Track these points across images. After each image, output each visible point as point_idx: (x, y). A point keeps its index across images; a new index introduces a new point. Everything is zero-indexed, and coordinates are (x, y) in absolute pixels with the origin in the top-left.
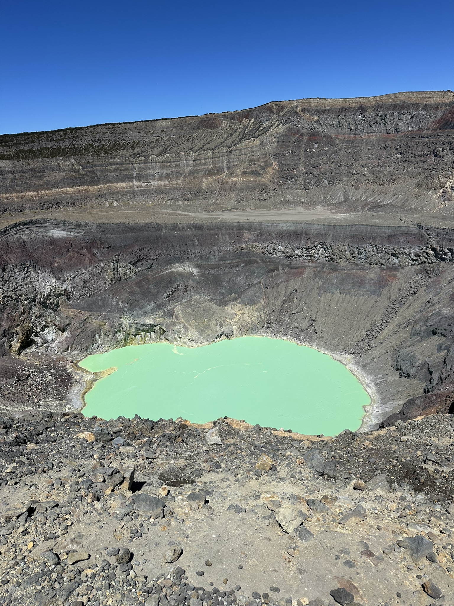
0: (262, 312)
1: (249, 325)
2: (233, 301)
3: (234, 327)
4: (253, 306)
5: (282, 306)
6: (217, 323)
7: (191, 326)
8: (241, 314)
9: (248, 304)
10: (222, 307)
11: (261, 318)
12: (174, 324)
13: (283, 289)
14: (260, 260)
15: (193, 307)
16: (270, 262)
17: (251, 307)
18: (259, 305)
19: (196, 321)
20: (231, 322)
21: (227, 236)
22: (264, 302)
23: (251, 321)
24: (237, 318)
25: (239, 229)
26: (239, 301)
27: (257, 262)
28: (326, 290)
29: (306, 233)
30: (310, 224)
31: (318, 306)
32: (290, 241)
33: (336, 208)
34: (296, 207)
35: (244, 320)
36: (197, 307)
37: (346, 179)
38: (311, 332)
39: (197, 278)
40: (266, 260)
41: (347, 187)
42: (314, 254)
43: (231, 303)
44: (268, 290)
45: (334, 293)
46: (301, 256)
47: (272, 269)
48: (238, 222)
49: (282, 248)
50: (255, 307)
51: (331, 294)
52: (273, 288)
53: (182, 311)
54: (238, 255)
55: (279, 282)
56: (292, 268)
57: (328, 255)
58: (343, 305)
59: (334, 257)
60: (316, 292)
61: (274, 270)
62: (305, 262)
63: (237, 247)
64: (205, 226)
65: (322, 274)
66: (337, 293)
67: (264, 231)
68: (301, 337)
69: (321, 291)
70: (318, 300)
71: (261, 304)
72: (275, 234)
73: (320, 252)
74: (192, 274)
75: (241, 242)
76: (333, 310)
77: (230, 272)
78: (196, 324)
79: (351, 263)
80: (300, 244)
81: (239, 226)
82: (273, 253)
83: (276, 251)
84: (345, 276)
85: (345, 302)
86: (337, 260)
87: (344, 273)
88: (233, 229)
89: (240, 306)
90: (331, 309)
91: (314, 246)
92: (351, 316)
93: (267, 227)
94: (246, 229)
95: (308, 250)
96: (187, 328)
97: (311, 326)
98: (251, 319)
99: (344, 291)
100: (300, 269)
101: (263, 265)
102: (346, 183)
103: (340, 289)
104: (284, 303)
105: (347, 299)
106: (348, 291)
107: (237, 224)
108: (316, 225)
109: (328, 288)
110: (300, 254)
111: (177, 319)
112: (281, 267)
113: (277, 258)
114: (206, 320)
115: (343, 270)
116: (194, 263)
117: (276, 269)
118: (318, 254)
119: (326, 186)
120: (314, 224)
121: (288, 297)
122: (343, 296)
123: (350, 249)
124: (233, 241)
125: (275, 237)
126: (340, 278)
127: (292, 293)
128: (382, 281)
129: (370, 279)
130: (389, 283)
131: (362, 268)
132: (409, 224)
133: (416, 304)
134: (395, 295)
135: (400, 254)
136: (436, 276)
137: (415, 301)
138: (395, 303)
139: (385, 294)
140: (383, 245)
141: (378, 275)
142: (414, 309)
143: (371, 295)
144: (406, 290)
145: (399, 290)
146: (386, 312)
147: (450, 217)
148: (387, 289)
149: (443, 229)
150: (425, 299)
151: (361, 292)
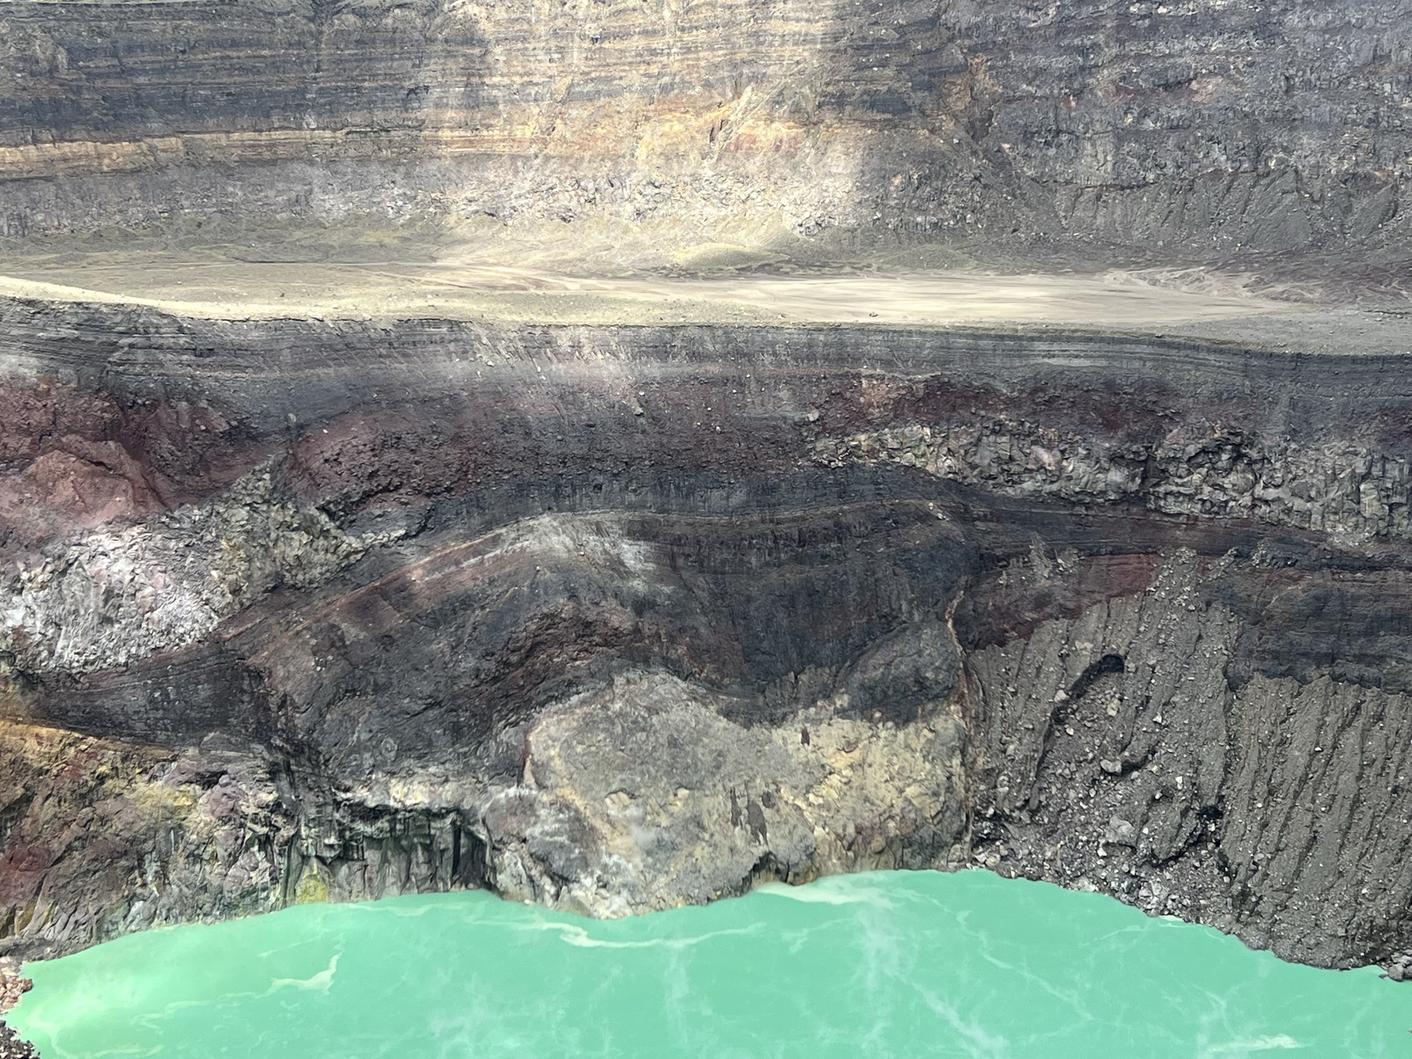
0: (956, 761)
1: (891, 824)
2: (814, 703)
3: (819, 831)
4: (911, 728)
5: (1048, 736)
6: (736, 813)
7: (611, 823)
8: (851, 766)
9: (884, 720)
10: (756, 729)
11: (950, 789)
12: (525, 807)
13: (1053, 651)
14: (944, 508)
15: (619, 729)
16: (984, 519)
17: (901, 735)
18: (939, 723)
19: (632, 796)
20: (803, 806)
21: (784, 394)
22: (965, 711)
23: (899, 803)
24: (830, 789)
25: (840, 360)
26: (842, 701)
27: (925, 518)
28: (1268, 664)
29: (1162, 390)
30: (1178, 347)
31: (1231, 740)
32: (1082, 421)
33: (1280, 275)
34: (1088, 265)
35: (867, 800)
36: (637, 726)
37: (1314, 144)
38: (1203, 864)
39: (638, 585)
40: (967, 510)
41: (1318, 184)
42: (1199, 489)
43: (801, 714)
44: (979, 657)
45: (1304, 681)
46: (1138, 498)
47: (999, 552)
48: (837, 328)
49: (1046, 457)
50: (917, 735)
51: (1289, 684)
52: (1002, 644)
53: (568, 744)
54: (837, 483)
55: (1029, 616)
56: (1093, 554)
57: (1272, 493)
58: (1351, 738)
59: (1298, 504)
60: (1218, 671)
61: (1007, 557)
62: (1156, 526)
63: (831, 443)
64: (678, 343)
65: (1242, 586)
66: (1319, 680)
67: (958, 372)
68: (1155, 890)
69: (1241, 668)
70: (1227, 708)
71: (950, 721)
72: (1012, 387)
73: (1233, 477)
74: (616, 565)
75: (849, 422)
76: (1302, 761)
77: (798, 559)
78: (634, 812)
79: (1381, 538)
80: (1132, 438)
81: (842, 344)
82: (1001, 479)
83: (1014, 468)
84: (1356, 598)
85: (1359, 723)
86: (1316, 517)
87: (1351, 584)
88: (811, 358)
89: (844, 727)
90: (1297, 754)
91: (1204, 451)
92: (1395, 791)
93: (974, 354)
94: (874, 360)
95: (1172, 469)
96: (593, 829)
97: (1198, 841)
98: (901, 791)
99: (1354, 670)
100: (1132, 559)
101: (957, 531)
102: (1312, 161)
103: (1332, 658)
104: (1058, 717)
105: (1370, 708)
106: (1372, 672)
107: (832, 338)
108: (1209, 350)
109: (1276, 656)
110: (1133, 487)
111: (541, 786)
112: (1037, 546)
113: (1022, 501)
114: (683, 792)
115: (1343, 567)
116: (627, 515)
117: (1016, 555)
118: (1222, 488)
119: (1218, 174)
120: (1196, 348)
121: (1078, 690)
122: (1349, 696)
123: (1376, 471)
124: (813, 415)
125: (1012, 404)
126: (1334, 605)
127: (1100, 671)
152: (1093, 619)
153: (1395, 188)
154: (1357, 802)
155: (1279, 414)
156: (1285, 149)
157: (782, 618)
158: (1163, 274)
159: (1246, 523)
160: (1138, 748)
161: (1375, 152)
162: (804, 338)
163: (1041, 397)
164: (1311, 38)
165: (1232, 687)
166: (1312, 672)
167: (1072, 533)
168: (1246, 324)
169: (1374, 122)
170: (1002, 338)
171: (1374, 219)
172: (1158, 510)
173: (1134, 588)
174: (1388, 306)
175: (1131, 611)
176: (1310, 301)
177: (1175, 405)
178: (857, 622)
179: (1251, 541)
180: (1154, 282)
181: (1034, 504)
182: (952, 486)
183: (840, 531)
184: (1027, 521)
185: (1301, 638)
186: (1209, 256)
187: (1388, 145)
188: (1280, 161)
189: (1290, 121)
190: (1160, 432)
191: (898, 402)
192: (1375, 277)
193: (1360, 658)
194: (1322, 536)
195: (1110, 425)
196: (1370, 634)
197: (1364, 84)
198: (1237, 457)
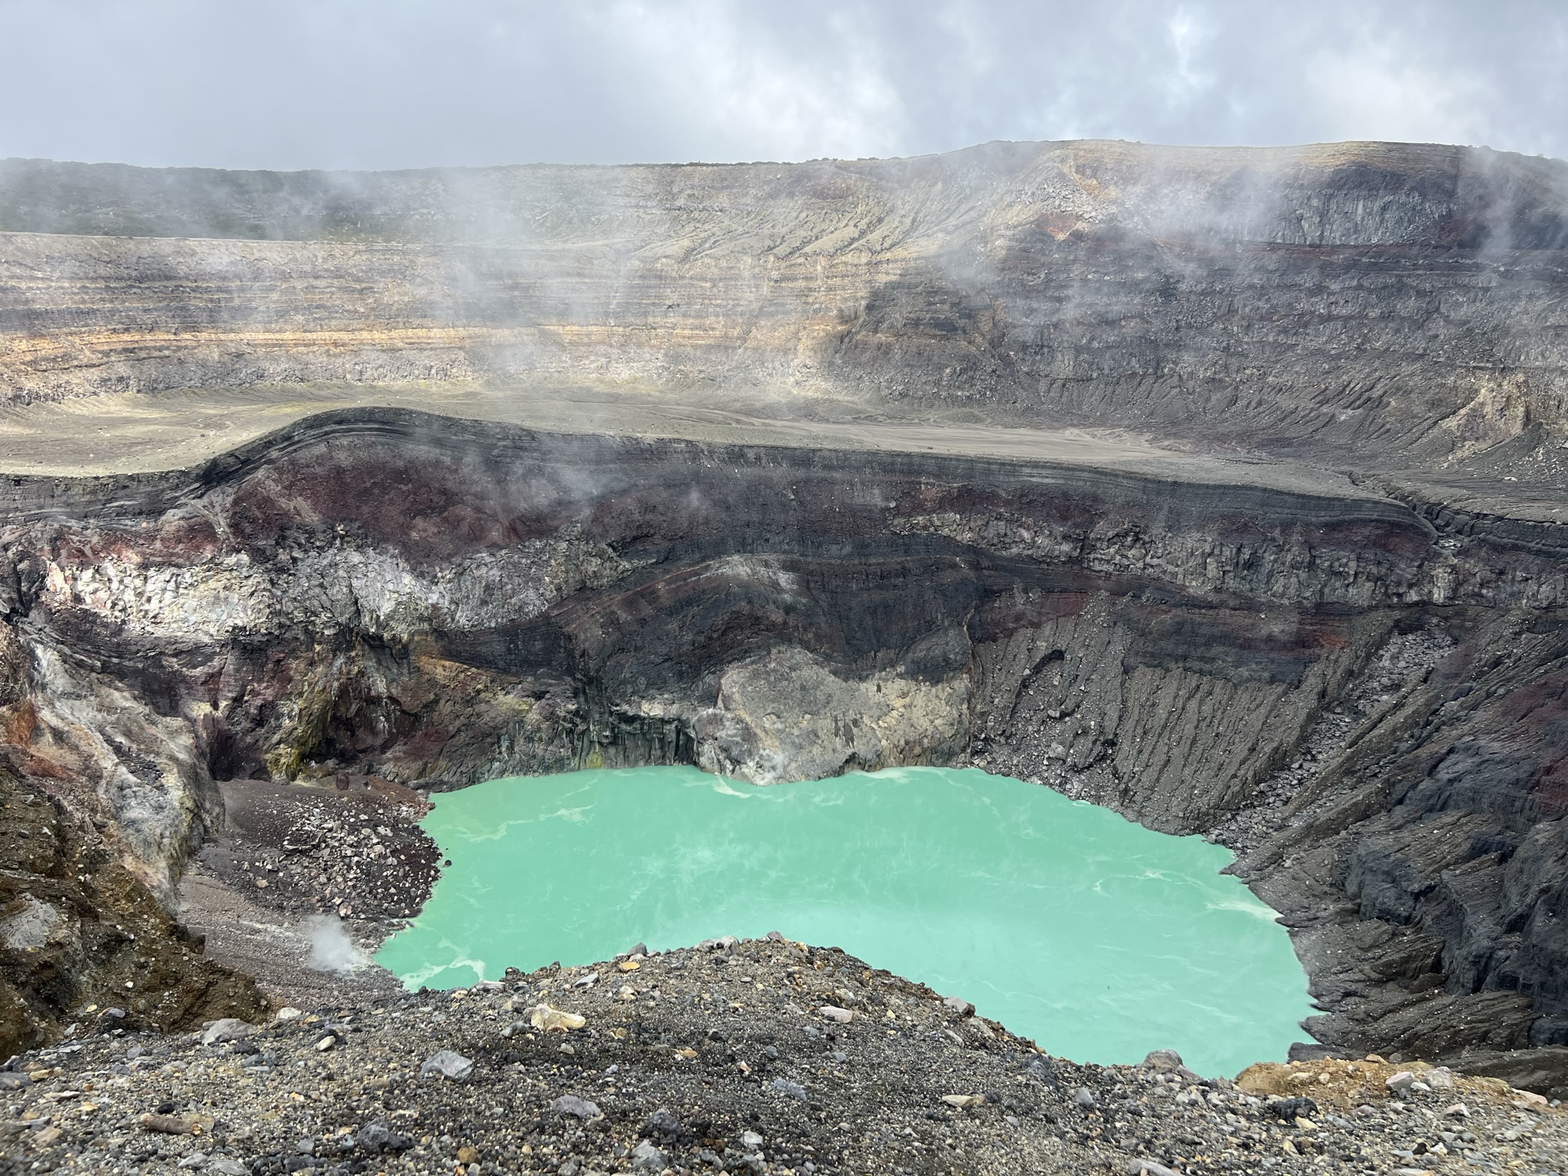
0: (965, 706)
1: (926, 740)
2: (885, 669)
3: (884, 742)
4: (940, 686)
5: (1019, 695)
6: (837, 729)
7: (766, 731)
8: (904, 706)
9: (924, 681)
10: (850, 682)
11: (960, 722)
12: (716, 720)
13: (1024, 646)
14: (965, 561)
15: (772, 679)
16: (988, 568)
17: (934, 690)
18: (956, 684)
19: (779, 717)
20: (875, 727)
21: (876, 491)
22: (971, 678)
23: (931, 729)
24: (892, 719)
25: (910, 473)
26: (901, 669)
27: (954, 566)
28: (1147, 660)
29: (1095, 499)
30: (1106, 474)
31: (1124, 702)
32: (1048, 515)
33: (1167, 436)
34: (1056, 424)
35: (912, 726)
36: (783, 677)
37: (1191, 360)
38: (1102, 774)
39: (787, 597)
40: (978, 563)
41: (1192, 383)
42: (1113, 558)
43: (877, 675)
44: (981, 647)
45: (1168, 670)
46: (1078, 561)
47: (995, 588)
48: (909, 455)
49: (1026, 535)
50: (943, 690)
51: (1159, 672)
52: (995, 641)
53: (743, 686)
54: (904, 544)
55: (1011, 625)
56: (1050, 591)
57: (1155, 561)
58: (1193, 704)
59: (1170, 568)
60: (1118, 662)
61: (1000, 591)
62: (1087, 577)
63: (902, 521)
64: (816, 459)
65: (1135, 614)
66: (1176, 669)
67: (978, 483)
68: (1075, 786)
69: (1132, 661)
70: (1122, 684)
71: (962, 684)
72: (1008, 493)
73: (1133, 551)
74: (775, 585)
75: (913, 509)
76: (1164, 716)
77: (879, 587)
78: (779, 726)
79: (1217, 590)
80: (1076, 526)
81: (911, 464)
82: (999, 546)
83: (1007, 540)
84: (1200, 624)
85: (1198, 696)
86: (1180, 576)
87: (1197, 616)
88: (893, 471)
89: (901, 684)
90: (1162, 712)
91: (1117, 535)
92: (1217, 736)
93: (988, 473)
94: (929, 474)
95: (1098, 545)
96: (755, 734)
97: (1102, 758)
98: (932, 722)
99: (1197, 665)
100: (1073, 595)
101: (972, 575)
102: (1189, 370)
103: (1185, 658)
104: (1025, 684)
105: (1205, 687)
106: (1207, 667)
107: (905, 460)
108: (1123, 477)
109: (1152, 655)
110: (1076, 554)
111: (727, 709)
112: (1018, 586)
113: (1010, 559)
114: (807, 716)
115: (1194, 606)
116: (782, 557)
117: (1005, 590)
118: (1127, 557)
119: (1134, 374)
120: (1116, 476)
121: (1037, 670)
122: (1193, 680)
123: (1217, 551)
124: (892, 505)
125: (1007, 503)
126: (1187, 628)
127: (1050, 659)
128: (1302, 644)
129: (1270, 639)
130: (1324, 653)
131: (1250, 606)
132: (1380, 496)
133: (1400, 717)
134: (1341, 686)
135: (1356, 575)
136: (1456, 642)
137: (1398, 706)
138: (1338, 710)
139: (1312, 681)
140: (1311, 548)
141: (1294, 627)
142: (1394, 731)
143: (1272, 680)
144: (1371, 677)
145: (1350, 674)
146: (1314, 731)
147: (1495, 485)
148: (1317, 668)
149: (1478, 515)
150: (1428, 704)
151: (1244, 672)
152: (1047, 629)
153: (1236, 388)
154: (1194, 741)
155: (1162, 516)
156: (1173, 362)
157: (868, 620)
158: (1099, 432)
159: (1140, 578)
160: (1070, 704)
161: (1226, 367)
162: (890, 460)
163: (1025, 500)
164: (1193, 298)
165: (1126, 672)
166: (1173, 665)
167: (1038, 579)
168: (1147, 463)
169: (1227, 348)
170: (1004, 464)
171: (1223, 405)
172: (1089, 568)
173: (1073, 612)
174: (1229, 456)
175: (1070, 626)
176: (1184, 451)
177: (1102, 508)
178: (911, 624)
179: (1142, 588)
180: (1094, 436)
181: (1017, 562)
182: (971, 549)
183: (904, 572)
184: (1012, 571)
185: (1168, 645)
186: (1127, 422)
187: (1234, 362)
188: (1171, 369)
189: (1178, 346)
190: (1092, 523)
191: (942, 499)
192: (1222, 439)
193: (1201, 659)
194: (1183, 587)
195: (1064, 518)
196: (1208, 645)
197: (1221, 326)
198: (1137, 539)
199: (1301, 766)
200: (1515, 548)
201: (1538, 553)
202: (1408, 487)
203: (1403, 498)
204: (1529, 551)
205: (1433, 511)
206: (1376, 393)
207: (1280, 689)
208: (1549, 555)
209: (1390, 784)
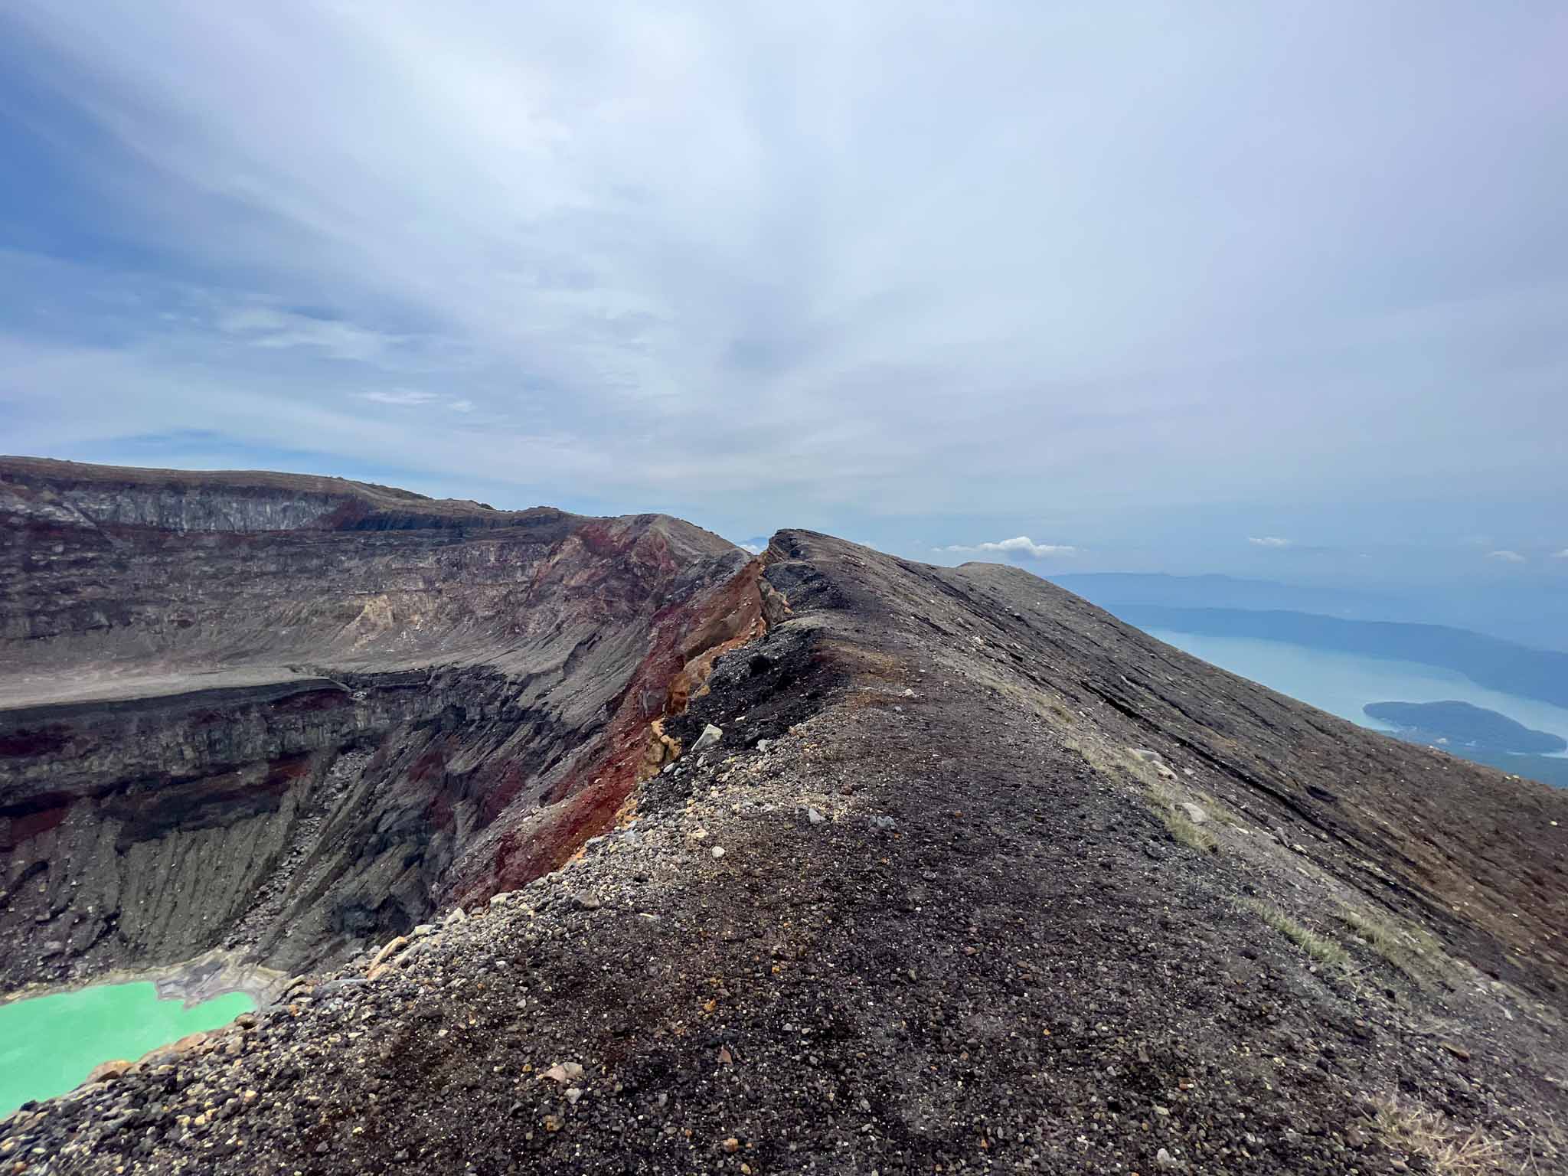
28: (141, 837)
29: (58, 728)
30: (69, 708)
31: (122, 878)
33: (137, 666)
37: (154, 610)
38: (109, 943)
45: (163, 838)
58: (191, 856)
59: (149, 762)
60: (111, 849)
65: (122, 806)
66: (171, 835)
69: (125, 843)
70: (118, 864)
73: (109, 759)
76: (165, 873)
79: (197, 766)
84: (187, 795)
85: (195, 847)
86: (160, 766)
87: (183, 789)
90: (163, 872)
92: (217, 868)
97: (106, 932)
100: (49, 811)
103: (177, 823)
108: (87, 706)
109: (145, 832)
115: (178, 784)
120: (78, 706)
121: (16, 887)
122: (188, 837)
123: (190, 740)
126: (175, 801)
127: (31, 873)
128: (275, 784)
129: (249, 785)
130: (292, 782)
131: (228, 769)
132: (313, 676)
133: (351, 804)
134: (308, 799)
135: (304, 727)
136: (377, 749)
137: (349, 798)
138: (311, 815)
139: (287, 803)
140: (266, 718)
141: (266, 773)
142: (349, 814)
143: (256, 814)
144: (328, 786)
145: (314, 790)
146: (296, 835)
147: (382, 655)
148: (289, 794)
149: (374, 675)
150: (368, 788)
151: (232, 816)
152: (23, 848)
155: (133, 726)
156: (138, 613)
158: (65, 673)
160: (60, 903)
165: (120, 853)
166: (167, 833)
173: (52, 825)
174: (194, 671)
175: (50, 837)
176: (152, 675)
179: (125, 785)
185: (159, 819)
193: (193, 819)
196: (196, 807)
199: (290, 862)
200: (397, 687)
201: (409, 687)
202: (330, 667)
203: (328, 673)
204: (404, 688)
205: (348, 678)
206: (303, 616)
207: (263, 816)
208: (415, 687)
209: (352, 848)
